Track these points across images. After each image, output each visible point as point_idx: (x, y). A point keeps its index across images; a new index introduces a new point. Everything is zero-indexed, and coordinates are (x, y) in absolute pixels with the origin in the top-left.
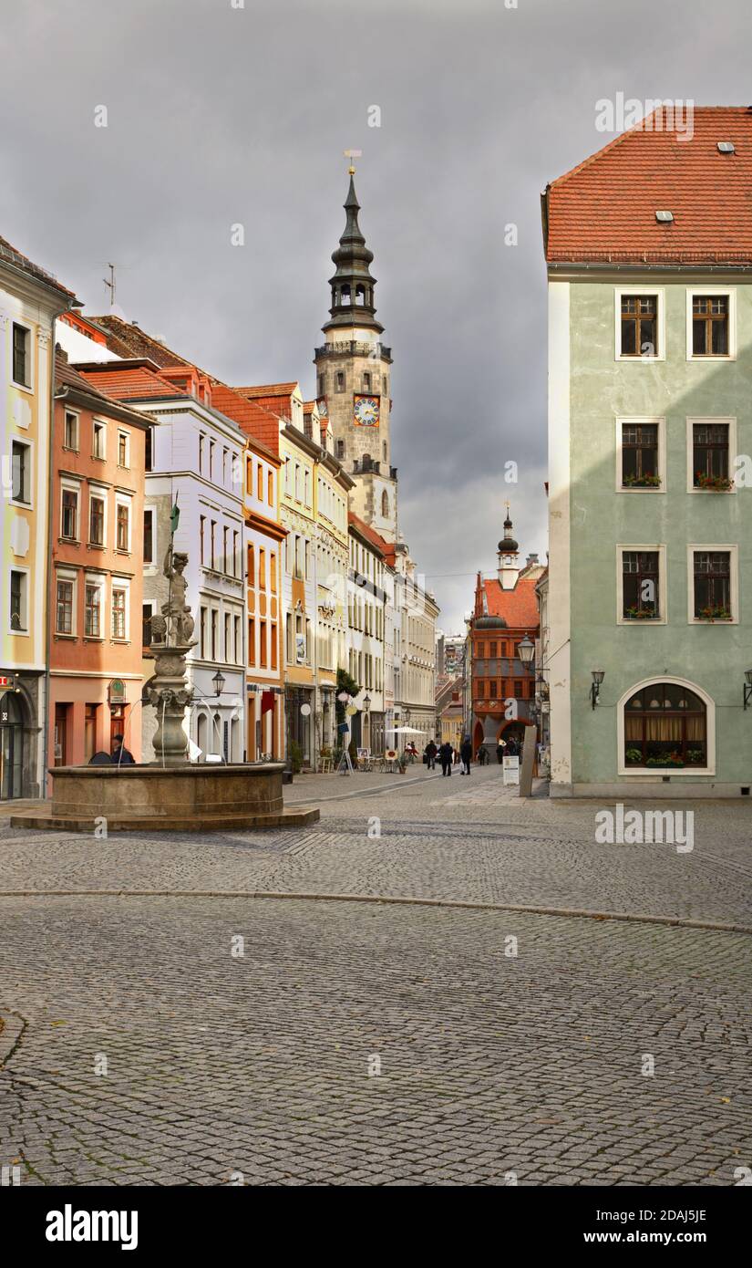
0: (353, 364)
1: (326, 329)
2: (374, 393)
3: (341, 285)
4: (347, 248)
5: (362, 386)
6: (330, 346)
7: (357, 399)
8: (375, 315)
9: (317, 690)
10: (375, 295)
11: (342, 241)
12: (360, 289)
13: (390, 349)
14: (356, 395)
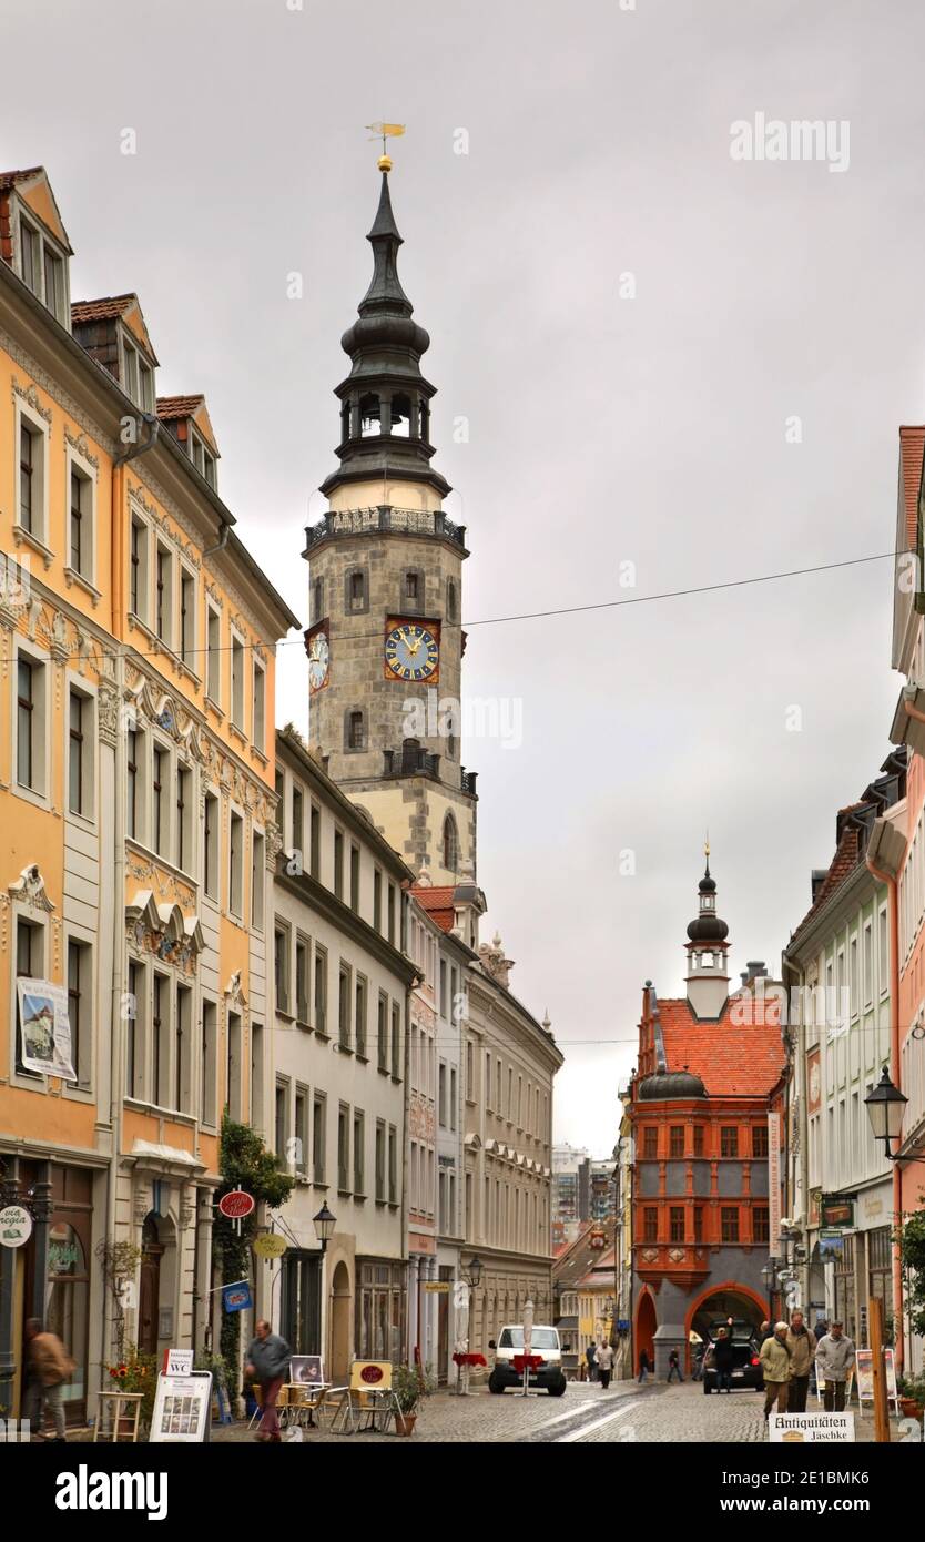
0: (384, 554)
1: (329, 488)
2: (428, 613)
3: (358, 397)
4: (375, 320)
5: (402, 603)
6: (337, 518)
7: (392, 625)
8: (432, 460)
10: (432, 420)
11: (367, 308)
12: (401, 408)
13: (462, 529)
14: (390, 617)
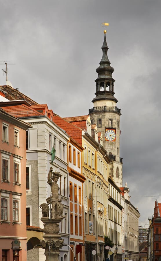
0: (105, 116)
1: (94, 101)
2: (114, 127)
3: (100, 82)
4: (103, 66)
5: (109, 125)
6: (96, 108)
7: (107, 130)
8: (114, 95)
9: (97, 244)
10: (114, 87)
11: (101, 63)
12: (108, 84)
13: (120, 109)
14: (106, 128)
